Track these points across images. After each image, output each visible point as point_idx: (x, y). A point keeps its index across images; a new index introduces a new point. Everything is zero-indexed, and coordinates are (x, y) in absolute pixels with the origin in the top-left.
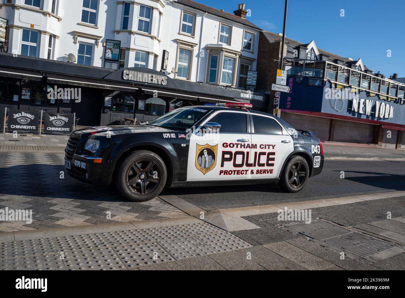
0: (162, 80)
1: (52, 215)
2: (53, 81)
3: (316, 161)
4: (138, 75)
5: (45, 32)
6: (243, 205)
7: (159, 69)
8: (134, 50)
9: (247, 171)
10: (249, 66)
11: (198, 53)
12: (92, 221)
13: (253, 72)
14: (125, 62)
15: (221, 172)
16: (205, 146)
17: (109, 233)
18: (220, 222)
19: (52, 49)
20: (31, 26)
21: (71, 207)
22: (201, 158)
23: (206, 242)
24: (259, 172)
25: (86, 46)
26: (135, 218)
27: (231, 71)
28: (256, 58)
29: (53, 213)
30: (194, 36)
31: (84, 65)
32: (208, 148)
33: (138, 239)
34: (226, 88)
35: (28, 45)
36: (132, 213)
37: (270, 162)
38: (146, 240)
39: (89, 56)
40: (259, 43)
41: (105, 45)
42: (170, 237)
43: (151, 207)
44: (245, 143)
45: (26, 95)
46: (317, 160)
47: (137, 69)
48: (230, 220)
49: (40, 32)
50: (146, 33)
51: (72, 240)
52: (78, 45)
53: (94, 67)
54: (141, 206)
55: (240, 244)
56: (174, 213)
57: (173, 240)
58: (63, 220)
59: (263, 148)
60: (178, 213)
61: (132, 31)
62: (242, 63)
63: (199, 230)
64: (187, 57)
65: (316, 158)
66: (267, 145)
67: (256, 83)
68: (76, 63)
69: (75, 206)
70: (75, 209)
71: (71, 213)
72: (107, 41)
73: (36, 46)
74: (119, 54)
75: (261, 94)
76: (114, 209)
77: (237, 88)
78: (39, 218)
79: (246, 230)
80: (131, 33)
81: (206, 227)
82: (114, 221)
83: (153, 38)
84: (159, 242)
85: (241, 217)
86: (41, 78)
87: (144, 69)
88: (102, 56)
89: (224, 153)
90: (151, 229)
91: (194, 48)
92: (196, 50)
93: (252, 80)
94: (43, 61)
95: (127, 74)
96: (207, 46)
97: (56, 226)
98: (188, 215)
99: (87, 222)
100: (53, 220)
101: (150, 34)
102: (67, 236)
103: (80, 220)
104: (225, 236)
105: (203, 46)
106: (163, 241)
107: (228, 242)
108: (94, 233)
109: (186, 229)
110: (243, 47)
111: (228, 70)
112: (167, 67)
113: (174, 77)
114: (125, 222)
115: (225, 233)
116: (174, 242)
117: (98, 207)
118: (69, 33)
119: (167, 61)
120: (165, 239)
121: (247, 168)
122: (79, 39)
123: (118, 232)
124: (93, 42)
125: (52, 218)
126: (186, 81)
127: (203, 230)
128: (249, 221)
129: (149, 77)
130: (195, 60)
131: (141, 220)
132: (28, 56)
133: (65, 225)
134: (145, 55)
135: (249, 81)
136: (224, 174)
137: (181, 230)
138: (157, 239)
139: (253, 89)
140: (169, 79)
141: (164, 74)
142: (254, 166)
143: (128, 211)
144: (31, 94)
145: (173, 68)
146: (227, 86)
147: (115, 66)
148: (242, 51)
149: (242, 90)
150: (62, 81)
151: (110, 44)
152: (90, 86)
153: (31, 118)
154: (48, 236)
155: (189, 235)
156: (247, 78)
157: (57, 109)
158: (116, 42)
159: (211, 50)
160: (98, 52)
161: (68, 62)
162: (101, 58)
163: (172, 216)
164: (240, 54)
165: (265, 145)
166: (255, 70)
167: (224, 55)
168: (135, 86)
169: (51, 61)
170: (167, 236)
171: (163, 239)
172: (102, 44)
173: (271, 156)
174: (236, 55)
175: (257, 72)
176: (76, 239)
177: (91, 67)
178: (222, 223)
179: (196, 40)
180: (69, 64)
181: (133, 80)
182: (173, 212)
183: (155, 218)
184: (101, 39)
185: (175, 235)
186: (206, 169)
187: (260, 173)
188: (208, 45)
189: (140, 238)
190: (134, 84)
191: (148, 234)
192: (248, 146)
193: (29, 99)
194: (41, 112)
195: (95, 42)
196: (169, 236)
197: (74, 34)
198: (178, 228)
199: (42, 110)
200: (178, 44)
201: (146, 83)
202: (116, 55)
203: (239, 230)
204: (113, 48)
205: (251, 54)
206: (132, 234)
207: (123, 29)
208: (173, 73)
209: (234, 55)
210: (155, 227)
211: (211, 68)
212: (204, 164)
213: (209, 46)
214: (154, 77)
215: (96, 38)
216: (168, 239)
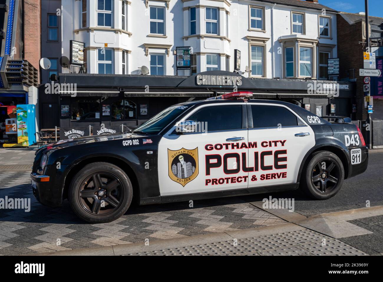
0: (237, 81)
1: (146, 228)
2: (130, 95)
3: (353, 156)
4: (212, 79)
5: (118, 49)
6: (346, 208)
7: (232, 69)
8: (204, 53)
9: (245, 178)
10: (328, 54)
11: (271, 48)
12: (186, 232)
13: (334, 60)
14: (197, 67)
15: (207, 182)
16: (180, 151)
17: (205, 245)
18: (324, 228)
19: (125, 64)
20: (105, 45)
21: (162, 219)
22: (176, 167)
23: (312, 252)
24: (264, 178)
25: (157, 56)
26: (229, 227)
27: (310, 62)
28: (336, 43)
29: (146, 226)
30: (265, 30)
31: (157, 75)
32: (184, 153)
33: (237, 250)
34: (306, 81)
35: (104, 64)
36: (225, 223)
37: (280, 163)
38: (245, 251)
39: (161, 66)
40: (338, 26)
41: (175, 52)
42: (271, 247)
43: (244, 214)
44: (238, 142)
45: (106, 111)
46: (355, 155)
47: (209, 72)
48: (335, 225)
49: (113, 49)
50: (215, 35)
51: (169, 253)
52: (149, 56)
53: (167, 77)
54: (234, 214)
55: (353, 252)
56: (271, 220)
57: (275, 251)
58: (157, 232)
59: (267, 146)
60: (275, 220)
61: (201, 35)
62: (320, 51)
63: (301, 238)
64: (260, 54)
65: (353, 152)
66: (273, 142)
67: (339, 71)
68: (150, 74)
69: (166, 217)
70: (167, 221)
71: (164, 225)
72: (177, 48)
73: (111, 63)
74: (190, 60)
75: (347, 82)
76: (206, 219)
77: (317, 79)
78: (134, 231)
79: (356, 236)
80: (199, 37)
81: (309, 234)
82: (208, 232)
83: (223, 39)
84: (261, 253)
85: (347, 221)
86: (119, 93)
87: (217, 72)
88: (174, 65)
89: (208, 158)
90: (248, 239)
91: (266, 42)
92: (268, 45)
93: (334, 68)
94: (119, 77)
95: (200, 79)
96: (280, 39)
97: (151, 239)
98: (286, 221)
99: (181, 234)
100: (147, 233)
101: (219, 35)
102: (164, 249)
103: (174, 232)
104: (333, 244)
105: (275, 39)
106: (264, 252)
107: (338, 251)
108: (190, 245)
109: (287, 238)
110: (319, 34)
111: (306, 61)
112: (240, 66)
113: (249, 76)
114: (220, 233)
115: (332, 240)
116: (277, 252)
117: (190, 217)
118: (140, 47)
119: (239, 60)
120: (266, 249)
121: (246, 174)
122: (151, 51)
123: (215, 243)
124: (163, 51)
125: (146, 231)
126: (262, 79)
127: (306, 238)
128: (357, 225)
129: (223, 79)
130: (269, 55)
131: (236, 229)
132: (105, 73)
133: (160, 238)
134: (217, 57)
135: (330, 70)
136: (213, 184)
137: (281, 239)
138: (257, 250)
139: (336, 78)
140: (243, 79)
141: (238, 74)
142: (255, 171)
143: (221, 220)
144: (110, 110)
145: (246, 66)
146: (306, 79)
147: (187, 73)
148: (319, 38)
149: (324, 81)
150: (138, 94)
151: (181, 52)
152: (165, 96)
153: (81, 134)
154: (145, 249)
155: (291, 244)
156: (328, 67)
157: (135, 122)
158: (186, 48)
159: (285, 42)
160: (170, 61)
161: (142, 74)
162: (173, 67)
163: (269, 224)
164: (317, 41)
165: (270, 142)
166: (337, 57)
167: (299, 46)
168: (210, 90)
169: (126, 76)
170: (267, 246)
171: (264, 249)
172: (172, 52)
173: (280, 156)
174: (313, 44)
175: (338, 59)
176: (173, 252)
177: (164, 77)
178: (327, 229)
179: (267, 35)
180: (143, 77)
181: (207, 84)
182: (269, 219)
183: (250, 227)
184: (171, 48)
185: (276, 244)
186: (186, 180)
187: (267, 179)
188: (280, 37)
189: (239, 249)
190: (208, 88)
191: (247, 245)
192: (244, 145)
193: (109, 115)
194: (121, 126)
195: (165, 52)
196: (269, 246)
197: (145, 47)
198: (278, 237)
199: (123, 125)
200: (249, 41)
201: (221, 85)
202: (187, 61)
203: (348, 236)
204: (184, 55)
205: (330, 40)
206: (229, 245)
207: (191, 34)
208: (247, 72)
209: (311, 44)
210: (252, 236)
211: (287, 61)
212: (181, 173)
213: (282, 38)
214: (228, 79)
215: (166, 47)
216: (270, 249)
